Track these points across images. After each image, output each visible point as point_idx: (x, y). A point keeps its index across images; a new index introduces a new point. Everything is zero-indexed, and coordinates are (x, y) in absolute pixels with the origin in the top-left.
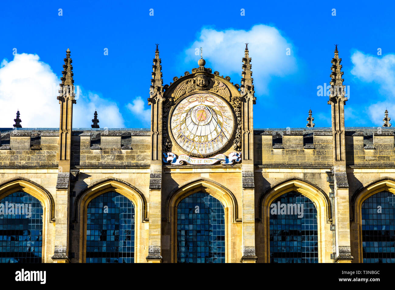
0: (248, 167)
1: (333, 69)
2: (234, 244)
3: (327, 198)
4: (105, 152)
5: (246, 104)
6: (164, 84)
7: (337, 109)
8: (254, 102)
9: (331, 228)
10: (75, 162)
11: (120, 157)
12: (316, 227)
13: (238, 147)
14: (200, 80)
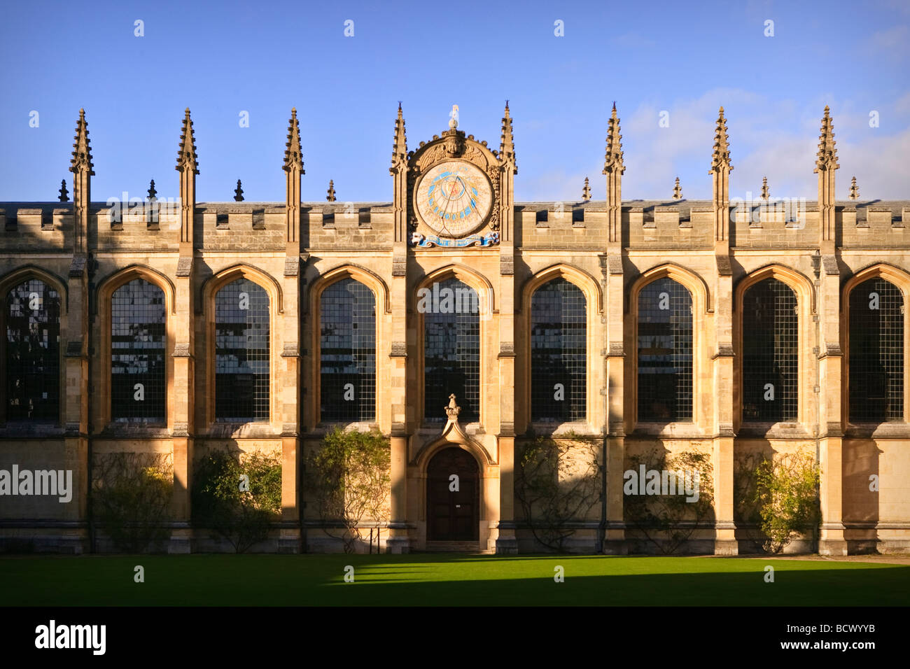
0: (507, 249)
1: (610, 132)
2: (490, 339)
3: (598, 285)
4: (340, 233)
5: (505, 174)
6: (408, 151)
7: (613, 180)
8: (515, 172)
9: (602, 320)
10: (304, 245)
11: (357, 239)
12: (585, 319)
13: (495, 226)
14: (451, 145)
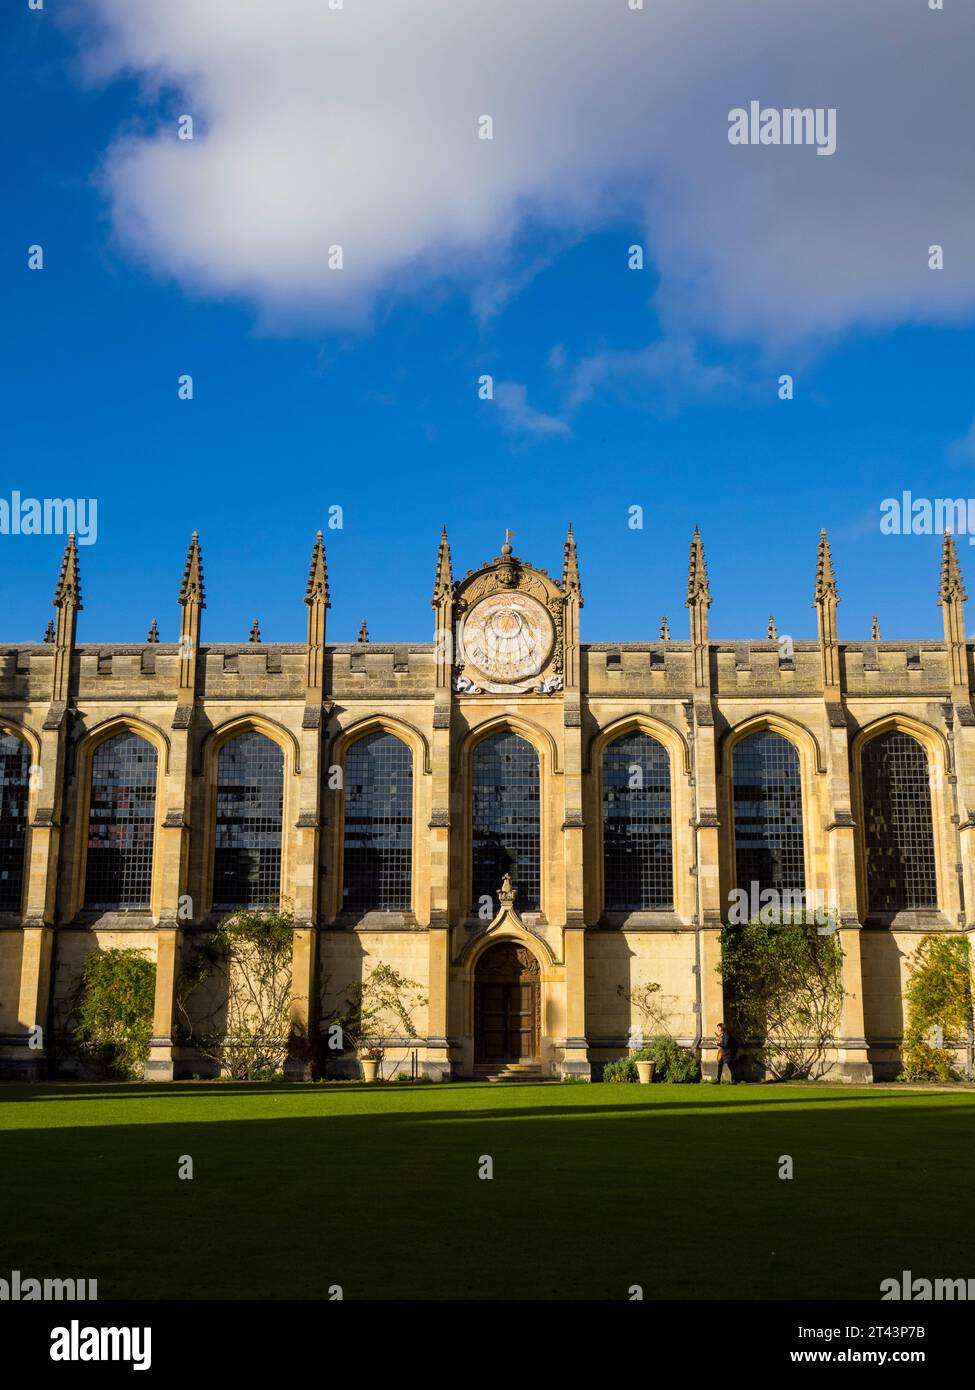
0: (573, 696)
1: (693, 558)
2: (553, 805)
3: (684, 740)
4: (371, 677)
5: (569, 607)
6: (454, 580)
7: (697, 614)
8: (581, 605)
9: (690, 782)
10: (327, 692)
11: (392, 684)
12: (669, 781)
13: (557, 669)
14: (504, 574)
